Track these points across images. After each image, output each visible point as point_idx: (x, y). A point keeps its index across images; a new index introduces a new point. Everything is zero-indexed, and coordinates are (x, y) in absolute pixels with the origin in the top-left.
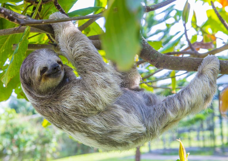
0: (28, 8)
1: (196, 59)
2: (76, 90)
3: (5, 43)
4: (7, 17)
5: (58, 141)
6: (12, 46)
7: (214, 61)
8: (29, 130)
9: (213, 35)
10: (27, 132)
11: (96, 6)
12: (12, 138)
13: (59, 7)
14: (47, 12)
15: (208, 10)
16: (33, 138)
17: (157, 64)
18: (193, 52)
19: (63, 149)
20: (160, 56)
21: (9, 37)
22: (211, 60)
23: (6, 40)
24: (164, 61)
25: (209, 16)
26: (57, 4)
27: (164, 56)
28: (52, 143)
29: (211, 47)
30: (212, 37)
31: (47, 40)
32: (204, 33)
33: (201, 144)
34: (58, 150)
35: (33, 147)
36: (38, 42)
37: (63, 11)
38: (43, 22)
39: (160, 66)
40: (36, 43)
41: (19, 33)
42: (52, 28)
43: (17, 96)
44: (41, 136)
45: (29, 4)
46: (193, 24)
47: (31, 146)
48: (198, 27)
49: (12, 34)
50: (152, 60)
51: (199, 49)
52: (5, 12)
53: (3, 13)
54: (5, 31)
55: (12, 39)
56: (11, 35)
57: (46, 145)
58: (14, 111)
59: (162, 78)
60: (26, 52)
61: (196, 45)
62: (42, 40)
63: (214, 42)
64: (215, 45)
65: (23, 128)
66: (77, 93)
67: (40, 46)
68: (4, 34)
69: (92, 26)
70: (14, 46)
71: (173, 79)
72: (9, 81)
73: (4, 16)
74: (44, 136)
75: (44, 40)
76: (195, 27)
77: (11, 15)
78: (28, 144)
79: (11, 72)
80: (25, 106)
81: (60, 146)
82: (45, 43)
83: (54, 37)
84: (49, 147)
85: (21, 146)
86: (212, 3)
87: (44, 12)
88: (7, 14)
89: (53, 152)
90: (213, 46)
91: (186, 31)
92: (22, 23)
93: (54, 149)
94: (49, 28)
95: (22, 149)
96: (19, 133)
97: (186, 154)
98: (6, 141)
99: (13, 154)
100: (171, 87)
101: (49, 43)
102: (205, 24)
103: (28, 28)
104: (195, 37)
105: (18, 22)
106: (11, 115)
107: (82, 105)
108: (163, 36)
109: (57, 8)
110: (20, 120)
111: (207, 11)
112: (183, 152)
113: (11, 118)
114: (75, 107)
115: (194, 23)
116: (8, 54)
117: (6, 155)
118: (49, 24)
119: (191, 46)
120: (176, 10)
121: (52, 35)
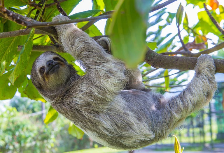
0: (32, 12)
1: (191, 58)
2: (84, 87)
3: (11, 44)
4: (15, 20)
5: (56, 137)
6: (17, 47)
7: (208, 59)
8: (30, 127)
9: (204, 36)
10: (27, 129)
11: (94, 9)
12: (14, 135)
13: (61, 11)
14: (49, 15)
15: (200, 12)
16: (33, 135)
17: (153, 63)
18: (186, 52)
19: (61, 145)
20: (156, 55)
21: (14, 39)
22: (205, 58)
23: (12, 42)
24: (160, 60)
25: (200, 18)
26: (60, 8)
27: (160, 56)
28: (51, 139)
29: (203, 48)
30: (203, 38)
31: (49, 41)
32: (195, 34)
33: (191, 140)
34: (56, 146)
35: (34, 143)
36: (40, 44)
37: (65, 14)
38: (48, 24)
39: (156, 65)
40: (39, 45)
41: (24, 34)
42: (55, 30)
43: (21, 95)
44: (40, 133)
45: (33, 8)
46: (184, 26)
47: (31, 142)
48: (189, 28)
49: (18, 36)
50: (149, 60)
51: (191, 50)
52: (13, 15)
53: (12, 16)
54: (11, 33)
55: (18, 41)
56: (16, 37)
57: (45, 141)
58: (15, 109)
59: (154, 78)
60: (30, 53)
61: (188, 45)
62: (44, 42)
63: (206, 43)
64: (207, 45)
65: (24, 126)
66: (85, 89)
67: (43, 47)
68: (10, 36)
69: (90, 28)
70: (19, 47)
71: (166, 78)
72: (15, 80)
73: (12, 19)
74: (43, 133)
75: (45, 42)
76: (186, 28)
77: (19, 18)
78: (29, 140)
79: (17, 71)
80: (25, 105)
81: (58, 142)
82: (47, 44)
83: (57, 38)
84: (48, 143)
85: (22, 142)
86: (205, 5)
87: (47, 15)
88: (15, 17)
89: (52, 148)
90: (205, 47)
91: (179, 32)
92: (29, 25)
93: (53, 145)
94: (52, 30)
95: (23, 145)
96: (20, 130)
97: (181, 148)
98: (8, 137)
99: (15, 149)
100: (164, 85)
101: (52, 44)
102: (196, 26)
103: (32, 30)
104: (186, 38)
105: (25, 24)
106: (12, 114)
107: (92, 99)
108: (154, 38)
109: (59, 11)
110: (21, 118)
111: (198, 13)
112: (178, 147)
113: (13, 116)
114: (86, 102)
115: (186, 25)
116: (13, 55)
117: (8, 150)
118: (52, 26)
119: (184, 47)
120: (168, 12)
121: (55, 37)
